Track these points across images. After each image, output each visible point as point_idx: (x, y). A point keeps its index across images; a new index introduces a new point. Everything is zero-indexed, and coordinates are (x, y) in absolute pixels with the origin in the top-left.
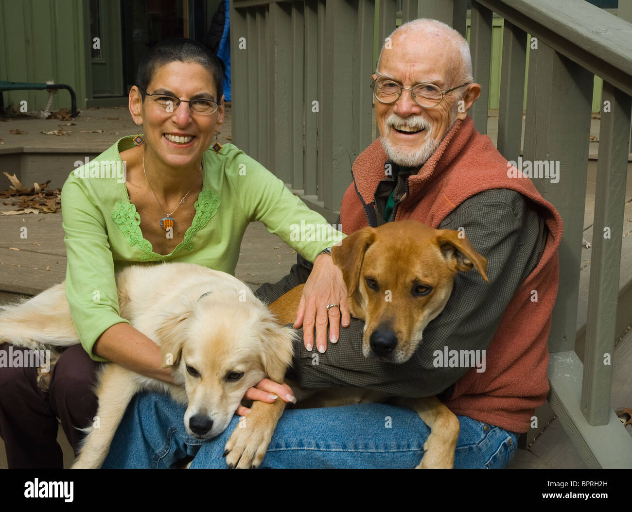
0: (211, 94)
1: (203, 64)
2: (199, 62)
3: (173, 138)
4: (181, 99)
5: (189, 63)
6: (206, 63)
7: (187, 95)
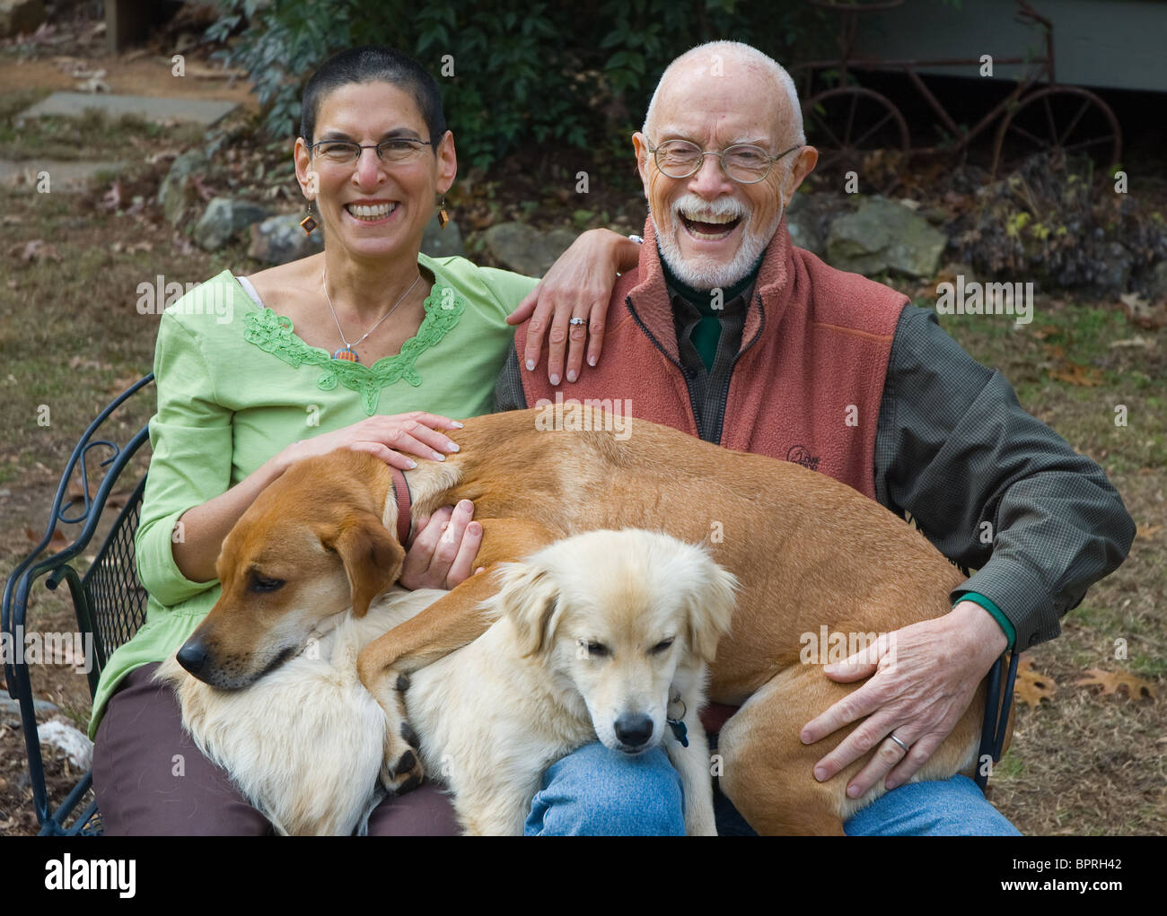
0: (413, 129)
1: (395, 81)
2: (387, 79)
3: (359, 210)
4: (362, 144)
5: (369, 82)
6: (398, 79)
7: (372, 136)
